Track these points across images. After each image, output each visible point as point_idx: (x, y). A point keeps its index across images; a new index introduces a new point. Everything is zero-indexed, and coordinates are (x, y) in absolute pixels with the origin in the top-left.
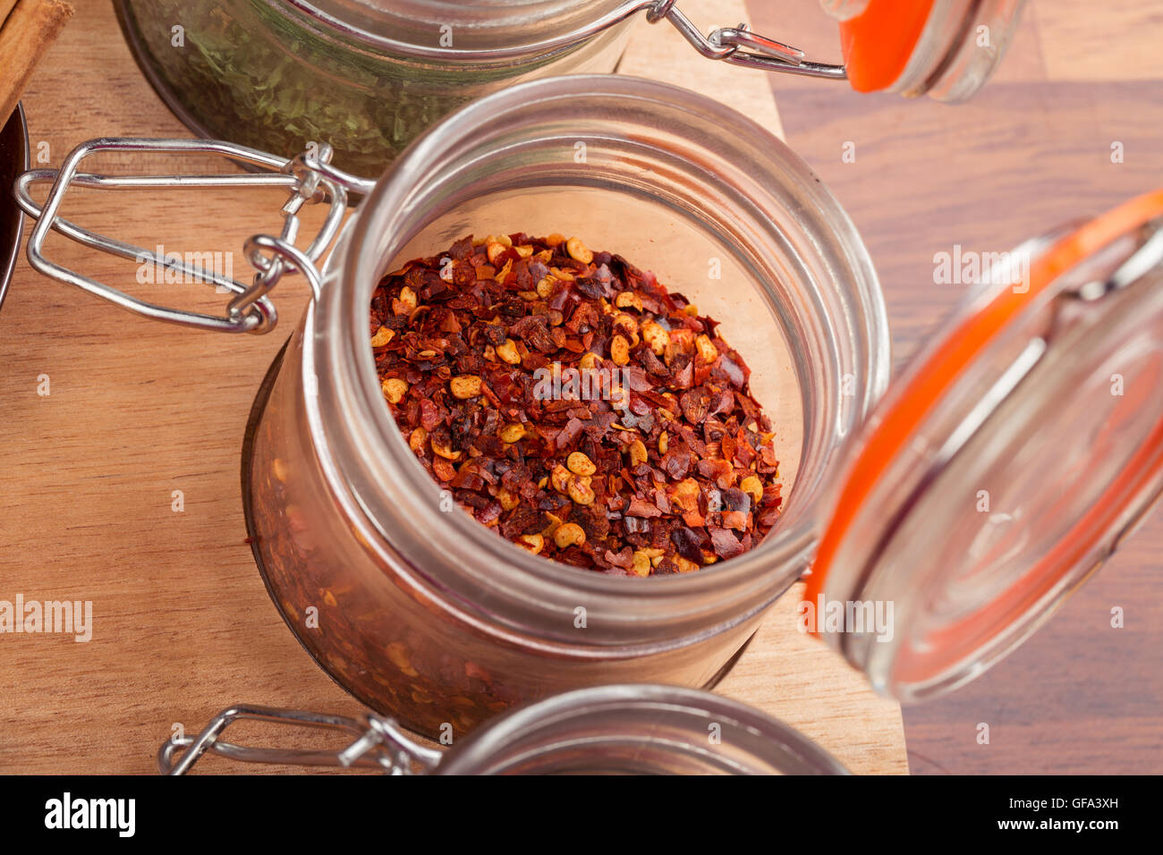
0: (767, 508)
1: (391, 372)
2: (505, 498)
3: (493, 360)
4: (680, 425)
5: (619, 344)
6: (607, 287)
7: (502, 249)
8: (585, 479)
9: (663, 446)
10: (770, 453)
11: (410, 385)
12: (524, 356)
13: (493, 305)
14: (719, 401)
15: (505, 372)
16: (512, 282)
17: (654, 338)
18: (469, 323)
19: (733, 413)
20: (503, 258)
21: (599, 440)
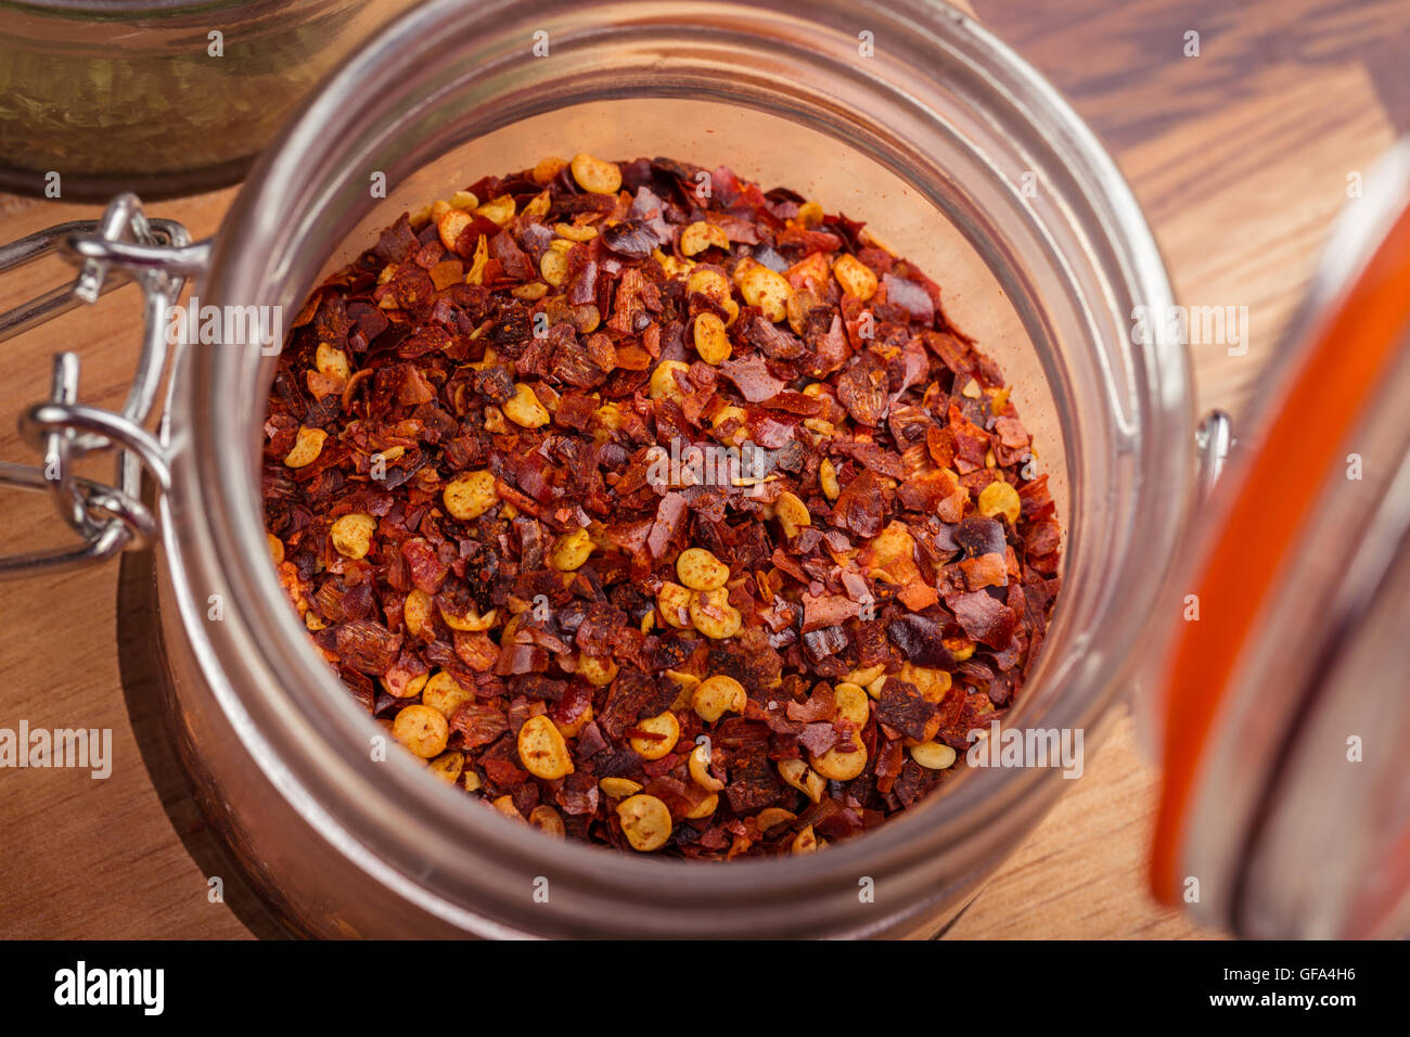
0: (1034, 523)
1: (339, 506)
2: (592, 668)
3: (503, 430)
4: (849, 438)
5: (708, 330)
6: (658, 225)
7: (464, 220)
8: (716, 594)
9: (831, 487)
10: (1013, 425)
11: (378, 519)
12: (553, 407)
13: (476, 328)
14: (902, 371)
15: (531, 445)
16: (497, 275)
17: (763, 294)
18: (444, 375)
19: (931, 376)
20: (470, 236)
21: (718, 517)
